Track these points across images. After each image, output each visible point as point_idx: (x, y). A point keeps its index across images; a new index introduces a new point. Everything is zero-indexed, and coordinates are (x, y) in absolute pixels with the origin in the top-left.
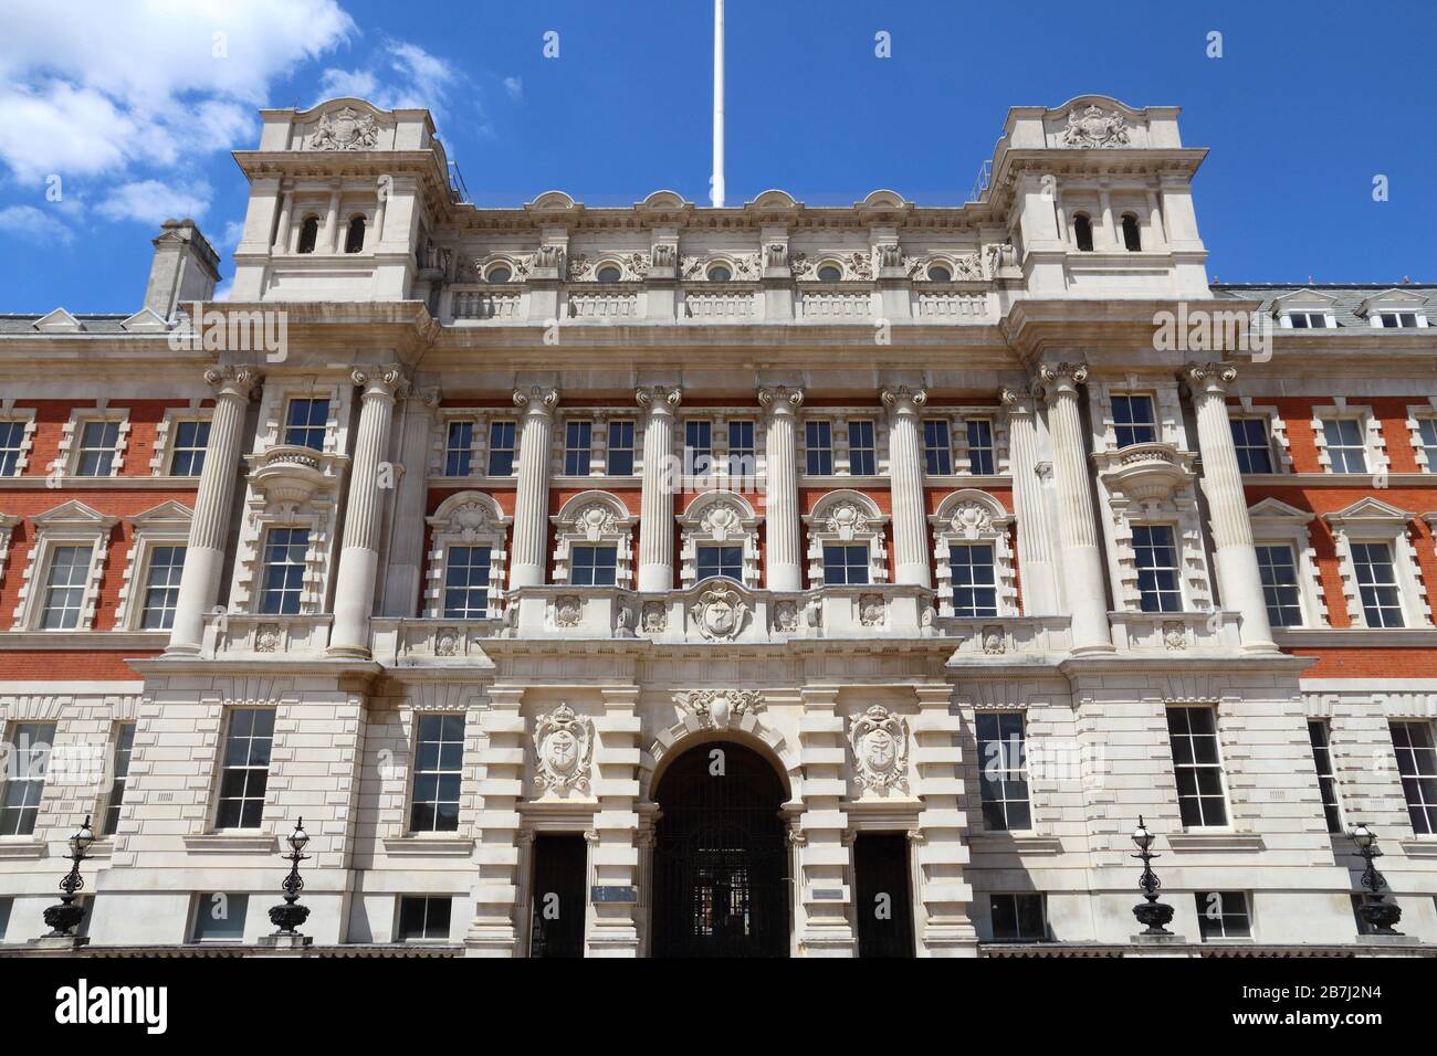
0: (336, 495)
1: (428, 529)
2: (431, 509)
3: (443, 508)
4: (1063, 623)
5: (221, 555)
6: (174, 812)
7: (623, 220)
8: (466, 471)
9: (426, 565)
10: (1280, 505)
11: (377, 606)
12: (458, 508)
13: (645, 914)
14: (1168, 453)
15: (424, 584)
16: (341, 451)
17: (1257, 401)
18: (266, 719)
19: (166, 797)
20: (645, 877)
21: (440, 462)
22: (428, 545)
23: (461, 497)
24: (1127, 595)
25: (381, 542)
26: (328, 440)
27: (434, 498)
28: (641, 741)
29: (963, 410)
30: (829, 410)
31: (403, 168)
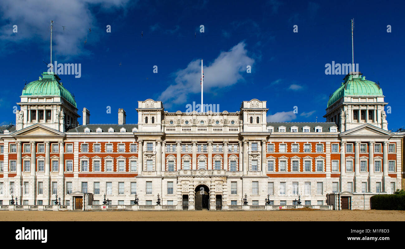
0: (155, 156)
1: (166, 159)
2: (166, 157)
6: (142, 192)
7: (189, 114)
8: (170, 151)
9: (166, 164)
10: (272, 156)
11: (161, 169)
12: (169, 156)
13: (194, 202)
15: (166, 166)
17: (272, 142)
18: (151, 182)
20: (194, 199)
22: (166, 161)
24: (250, 168)
26: (153, 149)
27: (166, 155)
28: (193, 186)
30: (216, 143)
31: (159, 111)
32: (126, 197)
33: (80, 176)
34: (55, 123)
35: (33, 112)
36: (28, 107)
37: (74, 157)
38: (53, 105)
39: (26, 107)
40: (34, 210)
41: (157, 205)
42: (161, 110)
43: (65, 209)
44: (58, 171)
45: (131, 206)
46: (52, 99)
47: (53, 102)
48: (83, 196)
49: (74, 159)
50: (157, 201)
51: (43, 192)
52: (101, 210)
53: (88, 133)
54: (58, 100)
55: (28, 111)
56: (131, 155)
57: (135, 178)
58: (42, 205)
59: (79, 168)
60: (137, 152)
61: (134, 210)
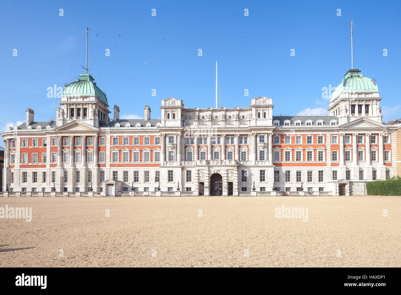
0: (176, 148)
1: (185, 150)
2: (185, 148)
3: (187, 148)
4: (252, 161)
5: (164, 155)
6: (165, 180)
7: (205, 110)
8: (188, 144)
9: (185, 154)
10: (278, 148)
11: (181, 160)
12: (188, 148)
13: (209, 189)
14: (265, 144)
15: (185, 156)
16: (176, 143)
17: (278, 135)
18: (172, 171)
19: (164, 179)
20: (209, 186)
21: (186, 143)
22: (185, 152)
23: (189, 147)
24: (258, 158)
25: (181, 153)
26: (174, 142)
27: (186, 147)
28: (209, 174)
29: (244, 136)
30: (229, 136)
31: (179, 108)
32: (151, 185)
33: (111, 166)
34: (91, 119)
35: (72, 110)
36: (67, 106)
37: (107, 149)
38: (89, 104)
39: (66, 106)
40: (72, 197)
41: (177, 191)
42: (181, 108)
43: (99, 195)
44: (93, 162)
45: (155, 192)
46: (88, 98)
47: (89, 102)
48: (114, 183)
49: (107, 151)
50: (177, 188)
51: (80, 181)
52: (129, 196)
53: (119, 128)
54: (93, 99)
55: (67, 109)
56: (155, 147)
57: (158, 167)
58: (79, 192)
59: (110, 159)
60: (160, 144)
61: (157, 196)
